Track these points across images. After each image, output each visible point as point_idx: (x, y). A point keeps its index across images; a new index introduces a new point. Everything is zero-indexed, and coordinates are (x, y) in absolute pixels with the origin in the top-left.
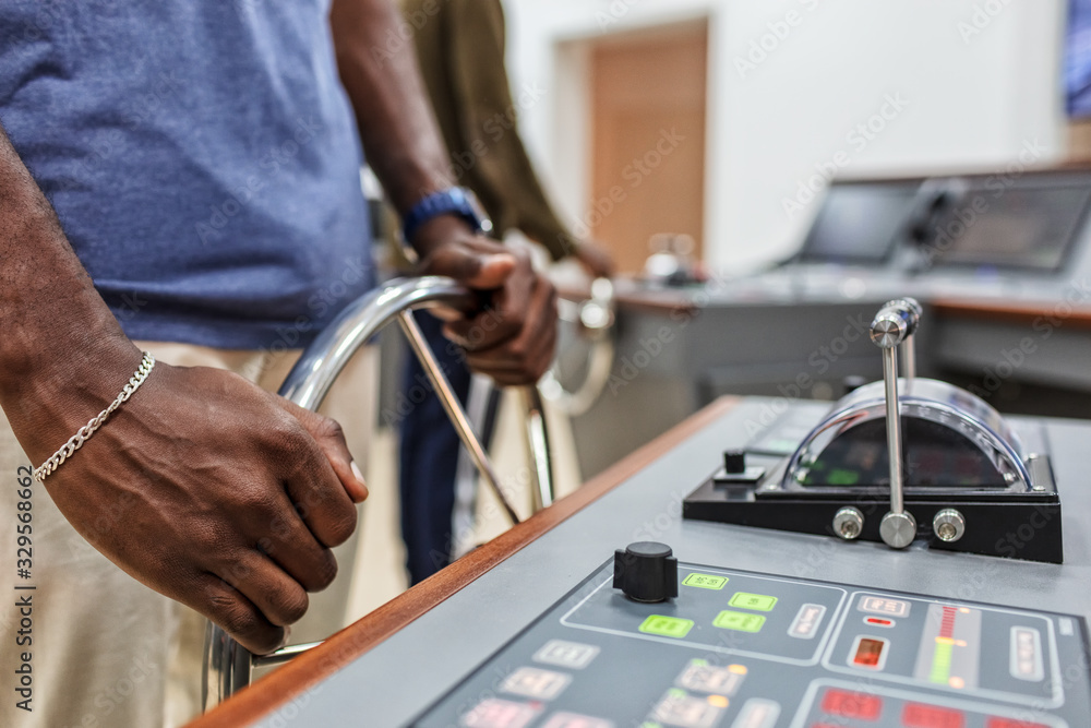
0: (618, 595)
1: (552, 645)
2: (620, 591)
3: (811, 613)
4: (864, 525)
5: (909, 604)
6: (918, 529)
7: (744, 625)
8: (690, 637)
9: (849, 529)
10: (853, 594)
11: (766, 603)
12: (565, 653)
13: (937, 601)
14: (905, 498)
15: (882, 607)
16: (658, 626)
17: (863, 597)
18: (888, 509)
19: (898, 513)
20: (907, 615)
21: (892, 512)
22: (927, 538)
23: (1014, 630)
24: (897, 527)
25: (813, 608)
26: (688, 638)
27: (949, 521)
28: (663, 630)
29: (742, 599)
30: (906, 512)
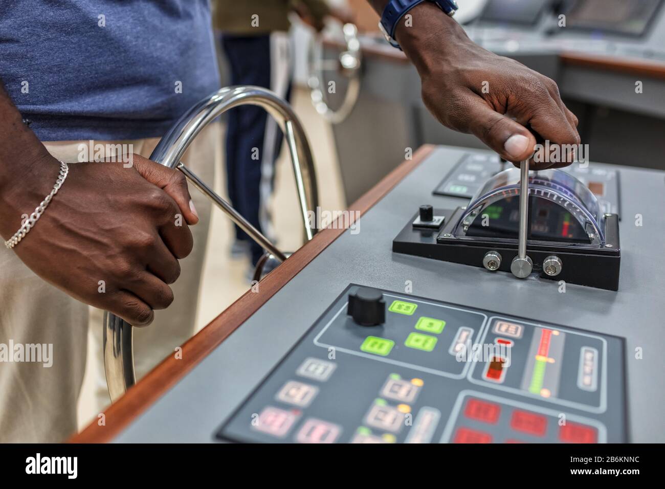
0: (350, 319)
1: (309, 361)
2: (351, 317)
3: (465, 334)
4: (502, 263)
5: (523, 327)
6: (534, 266)
7: (424, 345)
8: (391, 355)
9: (493, 264)
10: (491, 319)
11: (438, 326)
12: (316, 369)
13: (540, 325)
14: (528, 248)
15: (507, 330)
16: (372, 346)
17: (496, 321)
18: (516, 254)
19: (523, 257)
20: (521, 337)
21: (519, 257)
22: (539, 272)
23: (583, 349)
24: (521, 266)
25: (466, 330)
26: (389, 356)
27: (553, 263)
28: (375, 350)
29: (424, 323)
30: (527, 257)
